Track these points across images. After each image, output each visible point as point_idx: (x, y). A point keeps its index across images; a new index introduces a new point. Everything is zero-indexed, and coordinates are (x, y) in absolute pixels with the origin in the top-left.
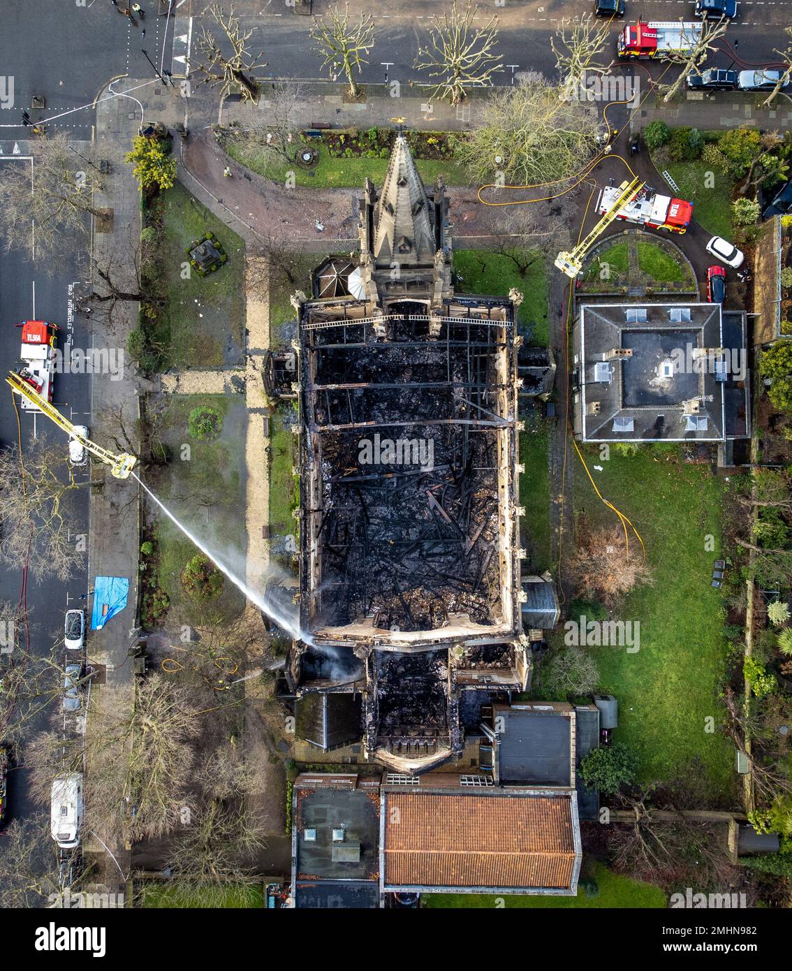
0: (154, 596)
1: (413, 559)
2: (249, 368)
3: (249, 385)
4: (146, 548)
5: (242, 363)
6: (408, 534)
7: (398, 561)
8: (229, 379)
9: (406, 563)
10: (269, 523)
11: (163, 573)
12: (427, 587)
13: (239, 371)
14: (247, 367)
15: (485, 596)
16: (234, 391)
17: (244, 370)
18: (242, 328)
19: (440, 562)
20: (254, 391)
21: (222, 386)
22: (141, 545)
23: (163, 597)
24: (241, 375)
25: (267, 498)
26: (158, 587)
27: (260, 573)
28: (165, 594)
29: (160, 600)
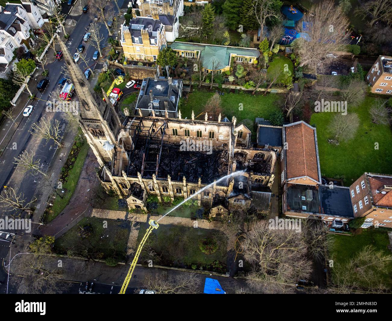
0: (214, 266)
1: (208, 171)
2: (132, 220)
3: (138, 220)
4: (194, 267)
5: (130, 222)
6: (200, 171)
7: (209, 175)
8: (134, 228)
9: (209, 172)
10: (190, 218)
11: (205, 262)
12: (218, 167)
13: (132, 224)
14: (131, 220)
15: (222, 151)
16: (139, 227)
17: (132, 221)
18: (117, 221)
19: (210, 163)
20: (140, 219)
21: (136, 231)
22: (193, 269)
23: (214, 263)
24: (134, 223)
25: (181, 218)
26: (211, 265)
27: (209, 223)
28: (213, 262)
29: (215, 264)
